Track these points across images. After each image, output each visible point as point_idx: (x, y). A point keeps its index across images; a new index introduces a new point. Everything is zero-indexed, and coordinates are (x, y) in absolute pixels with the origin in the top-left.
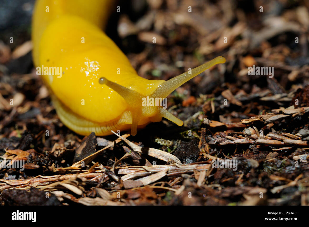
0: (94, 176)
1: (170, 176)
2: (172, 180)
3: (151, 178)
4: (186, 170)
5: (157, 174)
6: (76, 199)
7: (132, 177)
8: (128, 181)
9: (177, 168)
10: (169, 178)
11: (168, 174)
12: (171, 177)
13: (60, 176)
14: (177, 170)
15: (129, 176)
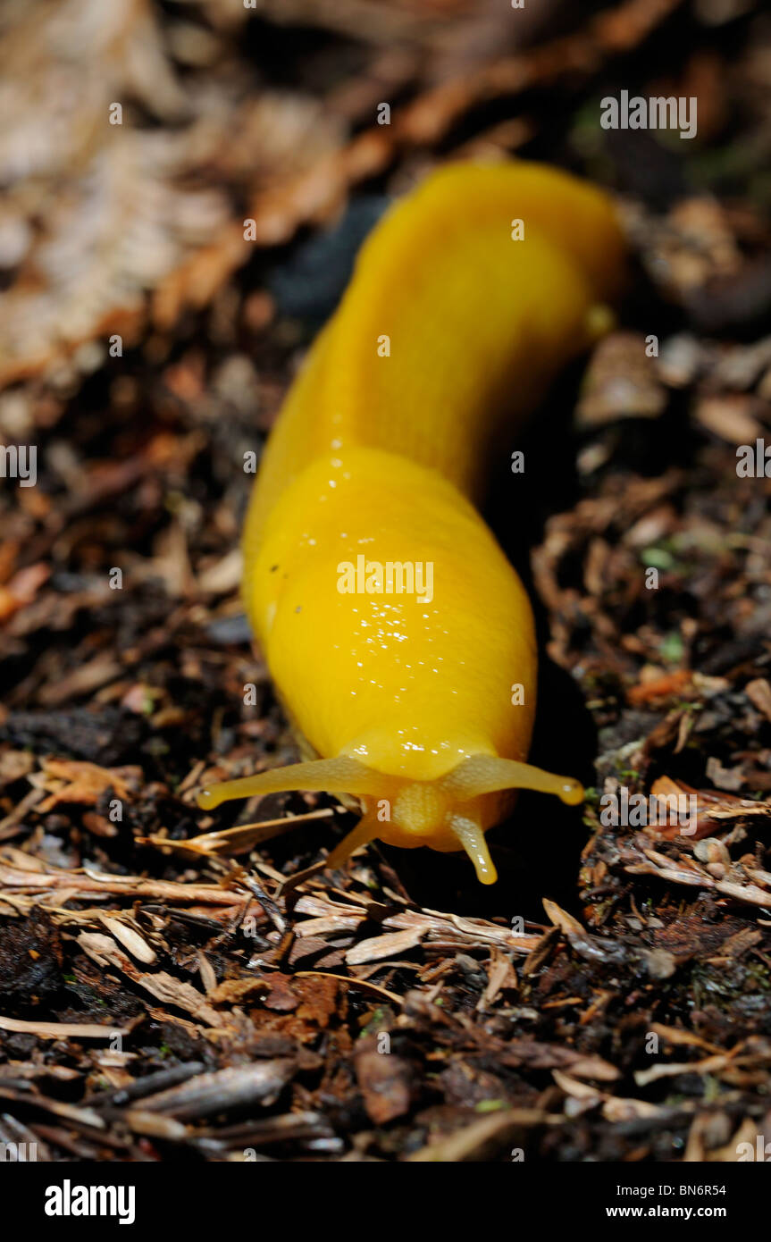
0: (230, 902)
1: (431, 949)
2: (433, 963)
3: (374, 944)
4: (475, 941)
5: (398, 934)
6: (137, 974)
7: (328, 928)
8: (313, 938)
9: (455, 931)
10: (427, 954)
11: (426, 944)
12: (434, 954)
13: (140, 883)
14: (451, 934)
15: (322, 924)
